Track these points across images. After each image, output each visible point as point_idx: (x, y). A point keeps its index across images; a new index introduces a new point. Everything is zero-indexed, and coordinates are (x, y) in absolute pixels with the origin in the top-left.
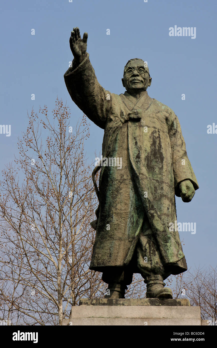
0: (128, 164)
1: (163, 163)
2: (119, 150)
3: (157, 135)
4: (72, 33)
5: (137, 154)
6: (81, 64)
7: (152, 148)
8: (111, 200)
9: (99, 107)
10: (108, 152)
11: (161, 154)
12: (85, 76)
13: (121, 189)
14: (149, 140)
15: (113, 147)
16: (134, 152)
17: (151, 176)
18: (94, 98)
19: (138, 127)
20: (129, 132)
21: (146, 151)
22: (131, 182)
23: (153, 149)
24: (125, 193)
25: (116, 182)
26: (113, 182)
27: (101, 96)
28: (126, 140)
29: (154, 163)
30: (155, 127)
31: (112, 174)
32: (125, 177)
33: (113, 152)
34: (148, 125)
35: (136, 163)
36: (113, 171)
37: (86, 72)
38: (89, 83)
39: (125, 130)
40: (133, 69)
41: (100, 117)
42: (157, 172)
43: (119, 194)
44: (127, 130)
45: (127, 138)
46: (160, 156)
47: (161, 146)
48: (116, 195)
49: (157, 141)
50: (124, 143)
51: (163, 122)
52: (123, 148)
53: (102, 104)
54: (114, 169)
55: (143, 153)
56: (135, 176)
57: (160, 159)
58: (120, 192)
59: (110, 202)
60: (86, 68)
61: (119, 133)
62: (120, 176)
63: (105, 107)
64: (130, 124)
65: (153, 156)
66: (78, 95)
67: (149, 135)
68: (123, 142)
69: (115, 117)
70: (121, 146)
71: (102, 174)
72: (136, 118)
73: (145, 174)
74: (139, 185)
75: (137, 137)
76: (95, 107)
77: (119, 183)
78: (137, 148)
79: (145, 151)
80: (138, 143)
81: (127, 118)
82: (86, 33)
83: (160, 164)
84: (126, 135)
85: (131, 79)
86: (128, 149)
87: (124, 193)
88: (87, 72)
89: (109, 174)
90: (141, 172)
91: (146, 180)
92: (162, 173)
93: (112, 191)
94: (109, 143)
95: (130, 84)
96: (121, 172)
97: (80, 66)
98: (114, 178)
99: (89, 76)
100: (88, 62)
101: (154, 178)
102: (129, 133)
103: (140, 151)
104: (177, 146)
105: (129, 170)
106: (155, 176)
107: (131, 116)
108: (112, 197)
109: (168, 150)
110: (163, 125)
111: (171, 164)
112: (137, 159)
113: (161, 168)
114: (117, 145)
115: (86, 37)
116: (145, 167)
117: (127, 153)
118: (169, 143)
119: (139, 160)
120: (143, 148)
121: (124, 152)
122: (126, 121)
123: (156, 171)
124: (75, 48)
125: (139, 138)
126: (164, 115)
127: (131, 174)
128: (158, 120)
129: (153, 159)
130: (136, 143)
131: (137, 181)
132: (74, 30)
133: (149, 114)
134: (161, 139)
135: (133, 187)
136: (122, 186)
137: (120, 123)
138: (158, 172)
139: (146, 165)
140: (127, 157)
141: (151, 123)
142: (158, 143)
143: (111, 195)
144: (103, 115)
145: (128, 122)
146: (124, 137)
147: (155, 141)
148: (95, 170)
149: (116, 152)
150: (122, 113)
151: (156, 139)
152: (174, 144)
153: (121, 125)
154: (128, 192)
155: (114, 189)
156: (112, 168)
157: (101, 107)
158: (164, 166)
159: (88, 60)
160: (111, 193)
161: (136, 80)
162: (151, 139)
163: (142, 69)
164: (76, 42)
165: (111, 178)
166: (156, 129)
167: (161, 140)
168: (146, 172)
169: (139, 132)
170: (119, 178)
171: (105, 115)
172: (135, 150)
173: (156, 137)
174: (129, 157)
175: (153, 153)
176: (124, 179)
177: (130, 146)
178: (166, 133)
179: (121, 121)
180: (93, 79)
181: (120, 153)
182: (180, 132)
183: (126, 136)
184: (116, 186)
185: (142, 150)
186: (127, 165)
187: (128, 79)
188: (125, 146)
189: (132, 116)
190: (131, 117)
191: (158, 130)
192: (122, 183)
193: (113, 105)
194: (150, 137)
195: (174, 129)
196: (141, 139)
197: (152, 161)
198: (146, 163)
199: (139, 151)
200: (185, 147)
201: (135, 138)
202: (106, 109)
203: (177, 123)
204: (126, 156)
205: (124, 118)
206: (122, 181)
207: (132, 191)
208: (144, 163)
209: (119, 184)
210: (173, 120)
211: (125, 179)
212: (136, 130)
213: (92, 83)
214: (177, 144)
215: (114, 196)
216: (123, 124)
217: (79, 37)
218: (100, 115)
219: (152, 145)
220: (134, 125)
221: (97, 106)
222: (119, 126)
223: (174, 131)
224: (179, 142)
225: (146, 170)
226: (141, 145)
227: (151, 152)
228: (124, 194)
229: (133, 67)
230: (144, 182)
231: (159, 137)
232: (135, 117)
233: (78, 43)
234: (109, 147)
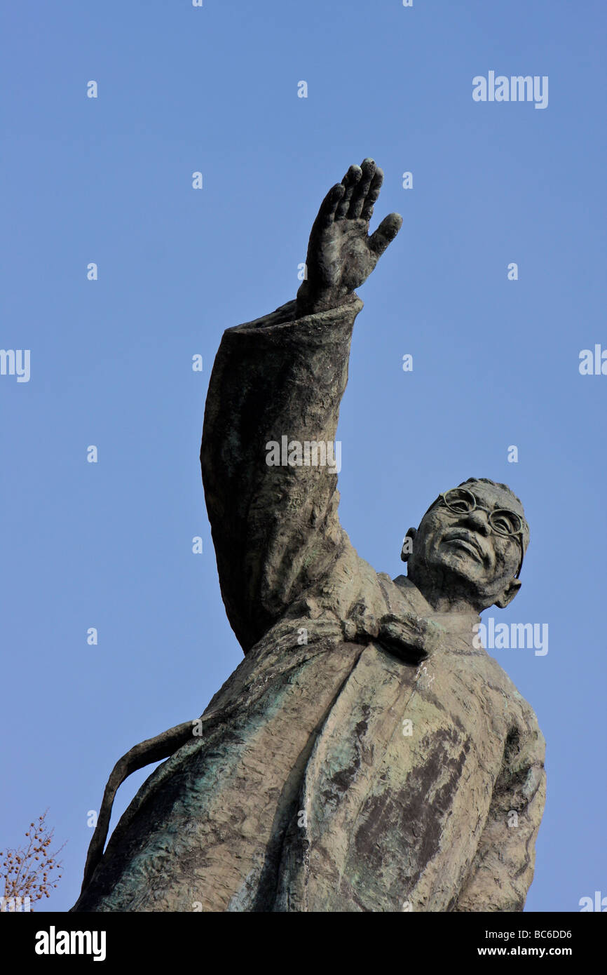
0: (288, 789)
1: (424, 865)
2: (279, 719)
3: (454, 754)
4: (351, 170)
5: (344, 768)
6: (316, 317)
7: (413, 783)
8: (140, 888)
9: (283, 539)
10: (230, 703)
11: (434, 831)
12: (304, 371)
13: (206, 866)
14: (418, 750)
15: (258, 699)
16: (336, 754)
17: (353, 881)
18: (288, 483)
19: (398, 679)
20: (353, 674)
21: (383, 777)
22: (261, 860)
23: (413, 789)
24: (214, 886)
25: (200, 826)
26: (185, 823)
27: (314, 503)
28: (325, 698)
29: (389, 840)
30: (462, 723)
31: (203, 793)
32: (248, 827)
33: (248, 716)
34: (438, 697)
35: (323, 799)
36: (211, 783)
37: (314, 358)
38: (303, 410)
39: (341, 662)
40: (475, 505)
41: (267, 585)
42: (387, 881)
43: (189, 881)
44: (348, 668)
45: (336, 692)
46: (427, 834)
47: (449, 800)
48: (173, 877)
49: (443, 771)
50: (312, 703)
51: (498, 732)
52: (301, 717)
53: (300, 537)
54: (221, 776)
55: (369, 776)
56: (290, 842)
57: (424, 843)
58: (196, 871)
59: (130, 895)
60: (324, 342)
61: (314, 662)
62: (231, 814)
63: (304, 562)
64: (371, 652)
65: (401, 815)
66: (234, 440)
67: (425, 732)
68: (311, 700)
69: (324, 607)
70: (293, 709)
71: (160, 778)
72: (408, 642)
73: (333, 858)
74: (289, 882)
75: (374, 709)
76: (271, 526)
77: (212, 838)
78: (356, 748)
79: (378, 776)
80: (368, 733)
81: (371, 626)
82: (398, 215)
83: (414, 862)
84: (337, 679)
85: (449, 530)
86: (317, 731)
87: (210, 882)
88: (319, 360)
89: (188, 785)
90: (323, 841)
91: (326, 881)
92: (401, 901)
93: (163, 853)
94: (253, 675)
95: (436, 546)
96: (244, 801)
97: (310, 320)
98: (200, 807)
99: (319, 380)
100: (346, 327)
101: (363, 899)
102: (351, 678)
103: (362, 765)
104: (501, 860)
105: (278, 809)
106: (371, 893)
107: (391, 627)
108: (151, 878)
109: (464, 839)
110: (493, 740)
111: (449, 899)
112: (334, 789)
113: (408, 879)
114: (282, 699)
115: (388, 230)
116: (349, 831)
117: (304, 744)
118: (479, 819)
119: (341, 794)
120: (377, 762)
121: (295, 732)
122: (362, 639)
123: (381, 875)
124: (330, 238)
125: (381, 717)
126: (511, 714)
127: (280, 827)
128: (482, 707)
129: (396, 823)
130: (361, 728)
131: (290, 863)
132: (365, 166)
133: (460, 668)
134: (461, 778)
135: (260, 883)
136: (216, 853)
137: (337, 630)
138: (388, 886)
139: (356, 828)
140: (298, 760)
141: (454, 698)
142: (442, 784)
143: (150, 868)
144: (280, 585)
145: (366, 645)
146: (324, 682)
147: (436, 767)
148: (138, 750)
149: (263, 723)
150: (358, 607)
151: (444, 762)
152: (493, 845)
153: (337, 640)
154: (226, 887)
155: (179, 850)
156: (214, 771)
157: (291, 547)
158: (422, 881)
159: (350, 322)
160: (156, 861)
161: (468, 541)
162: (428, 751)
163: (507, 521)
164: (345, 223)
165: (189, 805)
166: (464, 731)
167: (461, 782)
168: (345, 853)
169: (395, 698)
170: (222, 818)
171: (287, 591)
172: (345, 749)
173: (445, 757)
174: (308, 759)
175: (406, 805)
176: (240, 830)
177: (331, 723)
178: (487, 778)
179: (343, 625)
180: (326, 406)
181: (279, 731)
182: (535, 822)
183: (334, 686)
184: (192, 842)
185: (371, 765)
186: (280, 788)
187: (437, 525)
188: (311, 715)
189: (396, 629)
190: (391, 631)
191: (469, 740)
192: (222, 841)
193: (338, 569)
194: (426, 742)
195: (521, 794)
196: (389, 727)
197: (386, 829)
198: (361, 821)
199: (357, 763)
200: (528, 887)
201: (365, 708)
202: (303, 567)
203: (537, 790)
204: (295, 755)
205: (362, 622)
206: (229, 836)
207: (248, 895)
208: (351, 815)
209: (206, 840)
210: (531, 760)
211: (244, 834)
212: (384, 684)
213: (313, 416)
214: (506, 852)
215: (161, 877)
216: (346, 639)
217: (366, 215)
218: (271, 578)
219: (417, 772)
220: (385, 666)
221: (281, 530)
222: (325, 636)
223: (515, 800)
224: (515, 853)
225: (345, 846)
226: (375, 742)
227: (403, 794)
228: (209, 888)
229: (478, 499)
230: (315, 886)
231: (458, 765)
232: (408, 638)
233: (351, 233)
234: (246, 690)
